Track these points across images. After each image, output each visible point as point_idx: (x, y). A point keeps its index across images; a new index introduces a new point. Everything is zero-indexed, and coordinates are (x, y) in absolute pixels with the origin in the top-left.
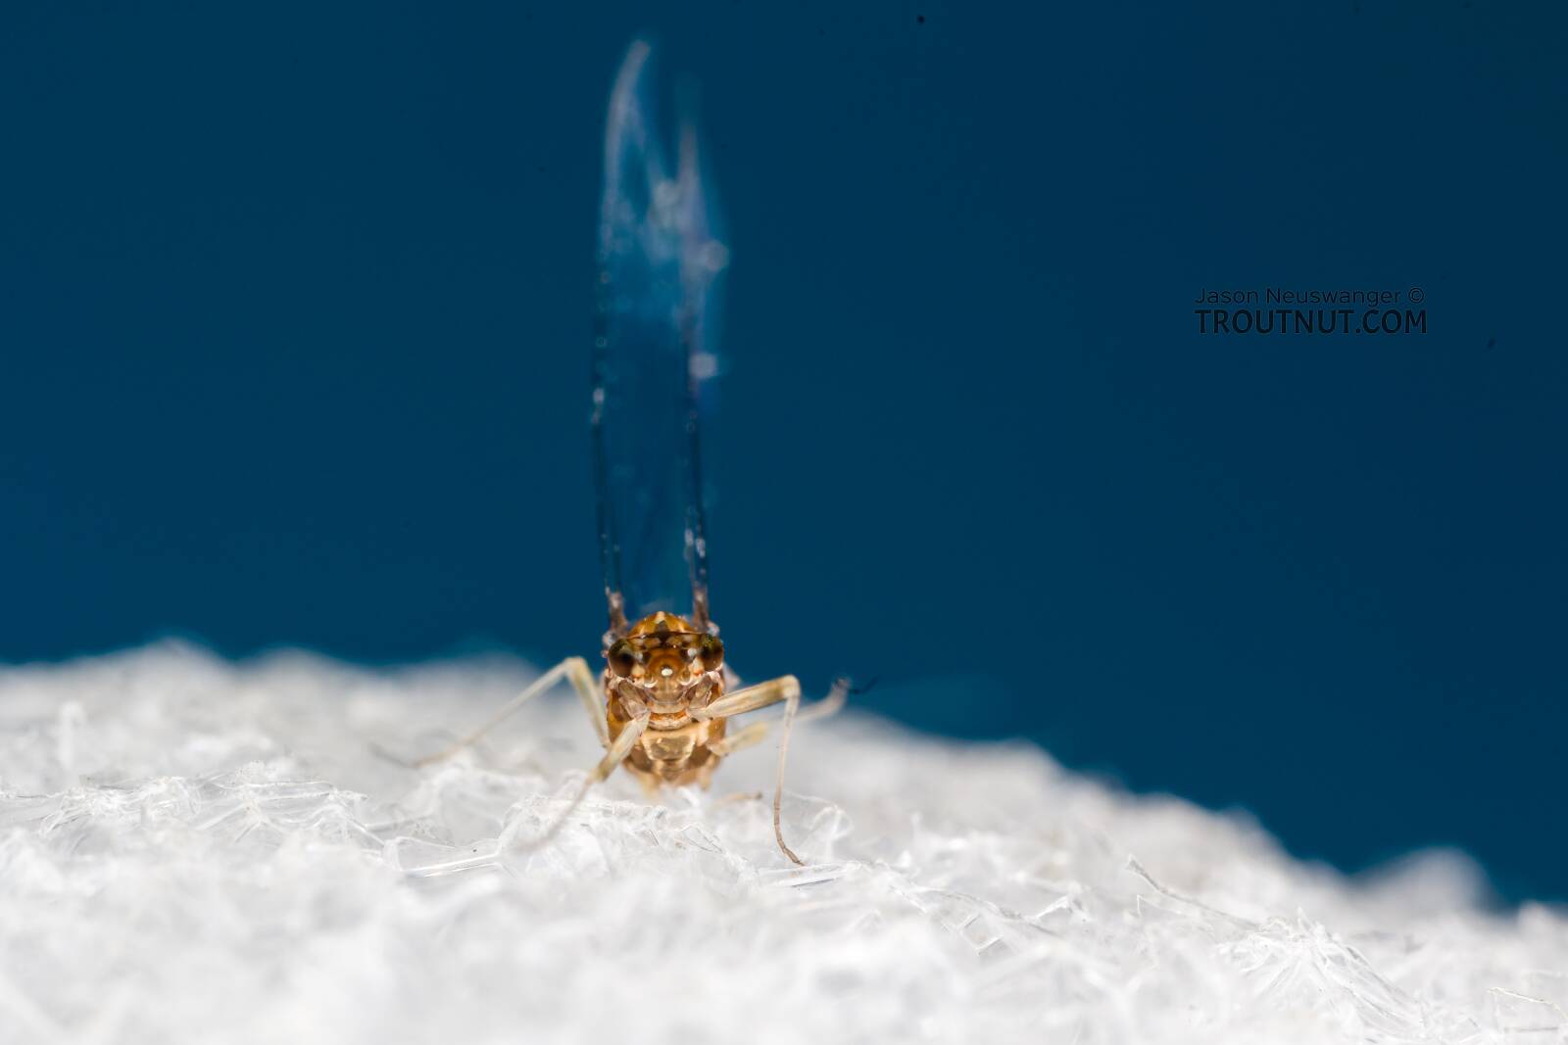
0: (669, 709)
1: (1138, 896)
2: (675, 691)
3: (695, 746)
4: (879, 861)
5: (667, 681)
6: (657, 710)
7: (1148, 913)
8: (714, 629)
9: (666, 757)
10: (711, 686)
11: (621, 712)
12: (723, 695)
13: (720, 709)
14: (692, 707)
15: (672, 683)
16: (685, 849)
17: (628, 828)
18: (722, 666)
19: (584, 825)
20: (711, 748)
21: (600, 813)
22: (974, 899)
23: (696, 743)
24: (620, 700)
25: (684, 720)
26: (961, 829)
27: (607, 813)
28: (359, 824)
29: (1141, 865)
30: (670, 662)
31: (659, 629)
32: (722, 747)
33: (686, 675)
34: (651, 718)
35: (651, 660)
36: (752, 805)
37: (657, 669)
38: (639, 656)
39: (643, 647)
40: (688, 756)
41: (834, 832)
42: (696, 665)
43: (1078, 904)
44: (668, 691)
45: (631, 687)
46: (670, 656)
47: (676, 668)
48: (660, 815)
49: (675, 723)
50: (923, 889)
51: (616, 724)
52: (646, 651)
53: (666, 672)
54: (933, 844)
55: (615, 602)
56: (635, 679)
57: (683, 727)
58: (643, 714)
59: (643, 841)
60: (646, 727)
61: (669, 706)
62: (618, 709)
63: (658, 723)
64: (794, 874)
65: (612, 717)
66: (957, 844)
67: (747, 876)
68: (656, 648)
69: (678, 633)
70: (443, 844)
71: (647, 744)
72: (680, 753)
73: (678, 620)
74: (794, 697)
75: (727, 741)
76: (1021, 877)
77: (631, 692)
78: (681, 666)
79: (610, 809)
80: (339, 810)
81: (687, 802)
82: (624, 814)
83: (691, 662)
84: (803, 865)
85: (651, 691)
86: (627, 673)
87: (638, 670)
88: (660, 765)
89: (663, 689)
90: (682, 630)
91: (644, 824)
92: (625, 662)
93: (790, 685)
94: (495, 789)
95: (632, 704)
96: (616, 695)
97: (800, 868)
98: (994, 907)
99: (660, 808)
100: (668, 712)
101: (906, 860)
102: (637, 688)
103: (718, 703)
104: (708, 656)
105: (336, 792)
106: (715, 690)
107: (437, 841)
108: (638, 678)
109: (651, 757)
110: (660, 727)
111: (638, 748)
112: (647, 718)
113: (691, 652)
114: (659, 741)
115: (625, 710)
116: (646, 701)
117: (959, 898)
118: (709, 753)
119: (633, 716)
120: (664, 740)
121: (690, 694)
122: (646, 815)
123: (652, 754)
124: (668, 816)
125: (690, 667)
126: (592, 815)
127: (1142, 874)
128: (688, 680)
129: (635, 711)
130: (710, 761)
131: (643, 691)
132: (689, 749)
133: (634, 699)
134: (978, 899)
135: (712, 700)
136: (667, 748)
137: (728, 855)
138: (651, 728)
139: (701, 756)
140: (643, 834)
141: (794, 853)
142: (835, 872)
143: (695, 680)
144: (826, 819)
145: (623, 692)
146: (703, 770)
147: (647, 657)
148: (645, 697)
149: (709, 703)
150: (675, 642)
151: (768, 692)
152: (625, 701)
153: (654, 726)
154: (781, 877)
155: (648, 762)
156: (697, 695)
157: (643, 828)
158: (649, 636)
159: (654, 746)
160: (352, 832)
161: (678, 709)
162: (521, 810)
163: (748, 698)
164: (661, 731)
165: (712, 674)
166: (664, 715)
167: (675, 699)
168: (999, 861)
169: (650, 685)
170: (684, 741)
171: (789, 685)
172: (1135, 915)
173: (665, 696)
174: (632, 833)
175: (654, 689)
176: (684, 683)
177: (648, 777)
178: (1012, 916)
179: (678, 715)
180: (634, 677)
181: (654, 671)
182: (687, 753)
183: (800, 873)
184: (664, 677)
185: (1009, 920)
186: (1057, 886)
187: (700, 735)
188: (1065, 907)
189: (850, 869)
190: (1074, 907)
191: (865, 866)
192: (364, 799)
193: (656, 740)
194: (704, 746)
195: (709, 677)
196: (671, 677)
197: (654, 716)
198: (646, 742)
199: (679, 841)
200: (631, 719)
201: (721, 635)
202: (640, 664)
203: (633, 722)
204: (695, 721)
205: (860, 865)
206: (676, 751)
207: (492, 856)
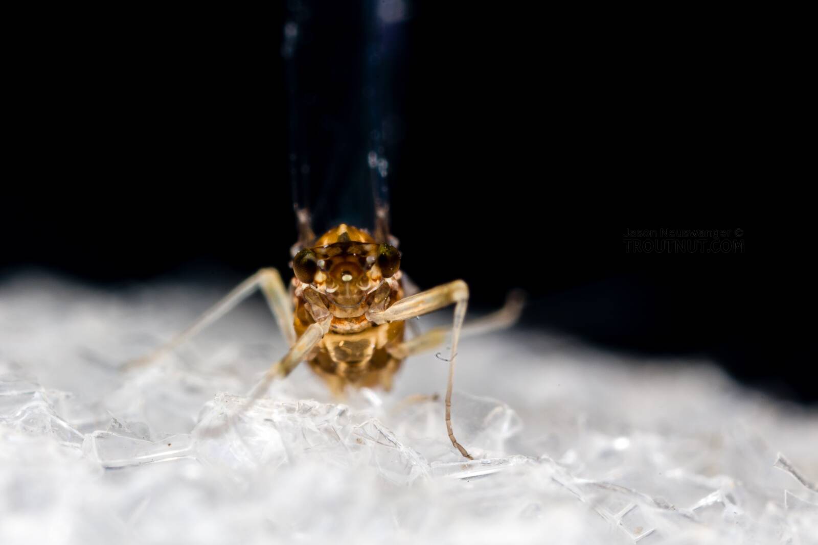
0: (349, 313)
1: (786, 491)
2: (355, 296)
3: (376, 350)
4: (544, 456)
5: (347, 287)
6: (338, 314)
7: (792, 504)
8: (394, 242)
9: (349, 359)
10: (388, 293)
11: (307, 317)
12: (399, 299)
13: (397, 312)
14: (372, 311)
15: (352, 288)
16: (364, 444)
17: (310, 423)
18: (399, 275)
19: (267, 420)
20: (391, 351)
21: (283, 409)
22: (630, 491)
23: (376, 345)
24: (306, 305)
25: (364, 324)
26: (624, 429)
27: (290, 410)
28: (62, 419)
29: (788, 462)
30: (350, 268)
31: (342, 240)
32: (401, 351)
33: (365, 281)
34: (334, 322)
35: (332, 267)
36: (430, 406)
37: (338, 275)
38: (322, 263)
39: (325, 256)
40: (368, 358)
41: (505, 430)
42: (375, 272)
43: (731, 499)
44: (348, 296)
45: (315, 293)
46: (350, 263)
47: (355, 274)
48: (342, 413)
49: (356, 327)
50: (581, 481)
51: (301, 328)
52: (328, 259)
53: (347, 278)
54: (599, 442)
55: (303, 217)
56: (318, 285)
57: (363, 331)
58: (325, 318)
59: (326, 437)
60: (327, 331)
61: (350, 310)
62: (304, 314)
63: (341, 327)
64: (464, 467)
65: (298, 322)
66: (621, 444)
67: (420, 468)
68: (338, 256)
69: (359, 244)
70: (139, 438)
71: (330, 348)
72: (362, 355)
73: (360, 233)
74: (463, 300)
75: (405, 346)
76: (677, 473)
77: (314, 297)
78: (360, 272)
79: (294, 406)
80: (43, 406)
81: (368, 402)
82: (306, 411)
83: (369, 268)
84: (472, 458)
85: (333, 296)
86: (310, 280)
87: (320, 277)
88: (343, 366)
89: (343, 293)
90: (363, 240)
91: (327, 421)
92: (309, 270)
93: (459, 291)
94: (193, 390)
95: (315, 308)
96: (302, 301)
97: (470, 462)
98: (649, 498)
99: (340, 407)
100: (349, 316)
101: (571, 457)
102: (320, 294)
103: (395, 307)
104: (386, 265)
105: (43, 390)
106: (393, 296)
107: (134, 434)
108: (321, 284)
109: (334, 359)
110: (342, 331)
111: (322, 351)
112: (329, 321)
113: (370, 259)
114: (341, 344)
115: (310, 315)
116: (328, 307)
117: (615, 490)
118: (389, 357)
119: (316, 319)
120: (347, 343)
121: (368, 300)
122: (328, 412)
123: (335, 356)
124: (348, 414)
125: (368, 273)
126: (276, 411)
127: (790, 470)
128: (367, 285)
129: (318, 315)
130: (391, 364)
131: (326, 297)
132: (370, 351)
133: (316, 304)
134: (634, 490)
135: (390, 305)
136: (349, 351)
137: (402, 448)
138: (334, 332)
139: (381, 359)
140: (327, 430)
141: (465, 449)
142: (501, 465)
143: (375, 286)
144: (497, 418)
145: (307, 298)
146: (384, 374)
147: (329, 264)
148: (328, 302)
149: (388, 307)
150: (354, 251)
151: (440, 295)
152: (310, 306)
153: (338, 330)
154: (453, 470)
155: (332, 365)
156: (376, 300)
157: (326, 425)
158: (332, 246)
159: (337, 348)
160: (55, 426)
161: (359, 313)
162: (213, 408)
163: (422, 302)
164: (343, 334)
165: (389, 281)
166: (346, 319)
167: (356, 305)
168: (659, 459)
169: (331, 291)
170: (364, 345)
171: (458, 289)
172: (780, 506)
173: (347, 301)
174: (315, 429)
175: (335, 294)
176: (364, 289)
177: (334, 379)
178: (667, 507)
179: (358, 319)
180: (317, 283)
181: (334, 277)
182: (368, 356)
183: (470, 466)
184: (344, 282)
185: (661, 510)
186: (712, 482)
187: (380, 338)
188: (719, 501)
189: (516, 462)
190: (726, 501)
191: (531, 461)
192: (68, 397)
193: (339, 343)
194: (383, 350)
195: (387, 284)
196: (351, 282)
197: (337, 320)
198: (330, 343)
199: (359, 437)
200: (314, 322)
201: (401, 247)
202: (323, 271)
203: (316, 325)
204: (374, 326)
205: (526, 460)
206: (358, 354)
207: (186, 449)
